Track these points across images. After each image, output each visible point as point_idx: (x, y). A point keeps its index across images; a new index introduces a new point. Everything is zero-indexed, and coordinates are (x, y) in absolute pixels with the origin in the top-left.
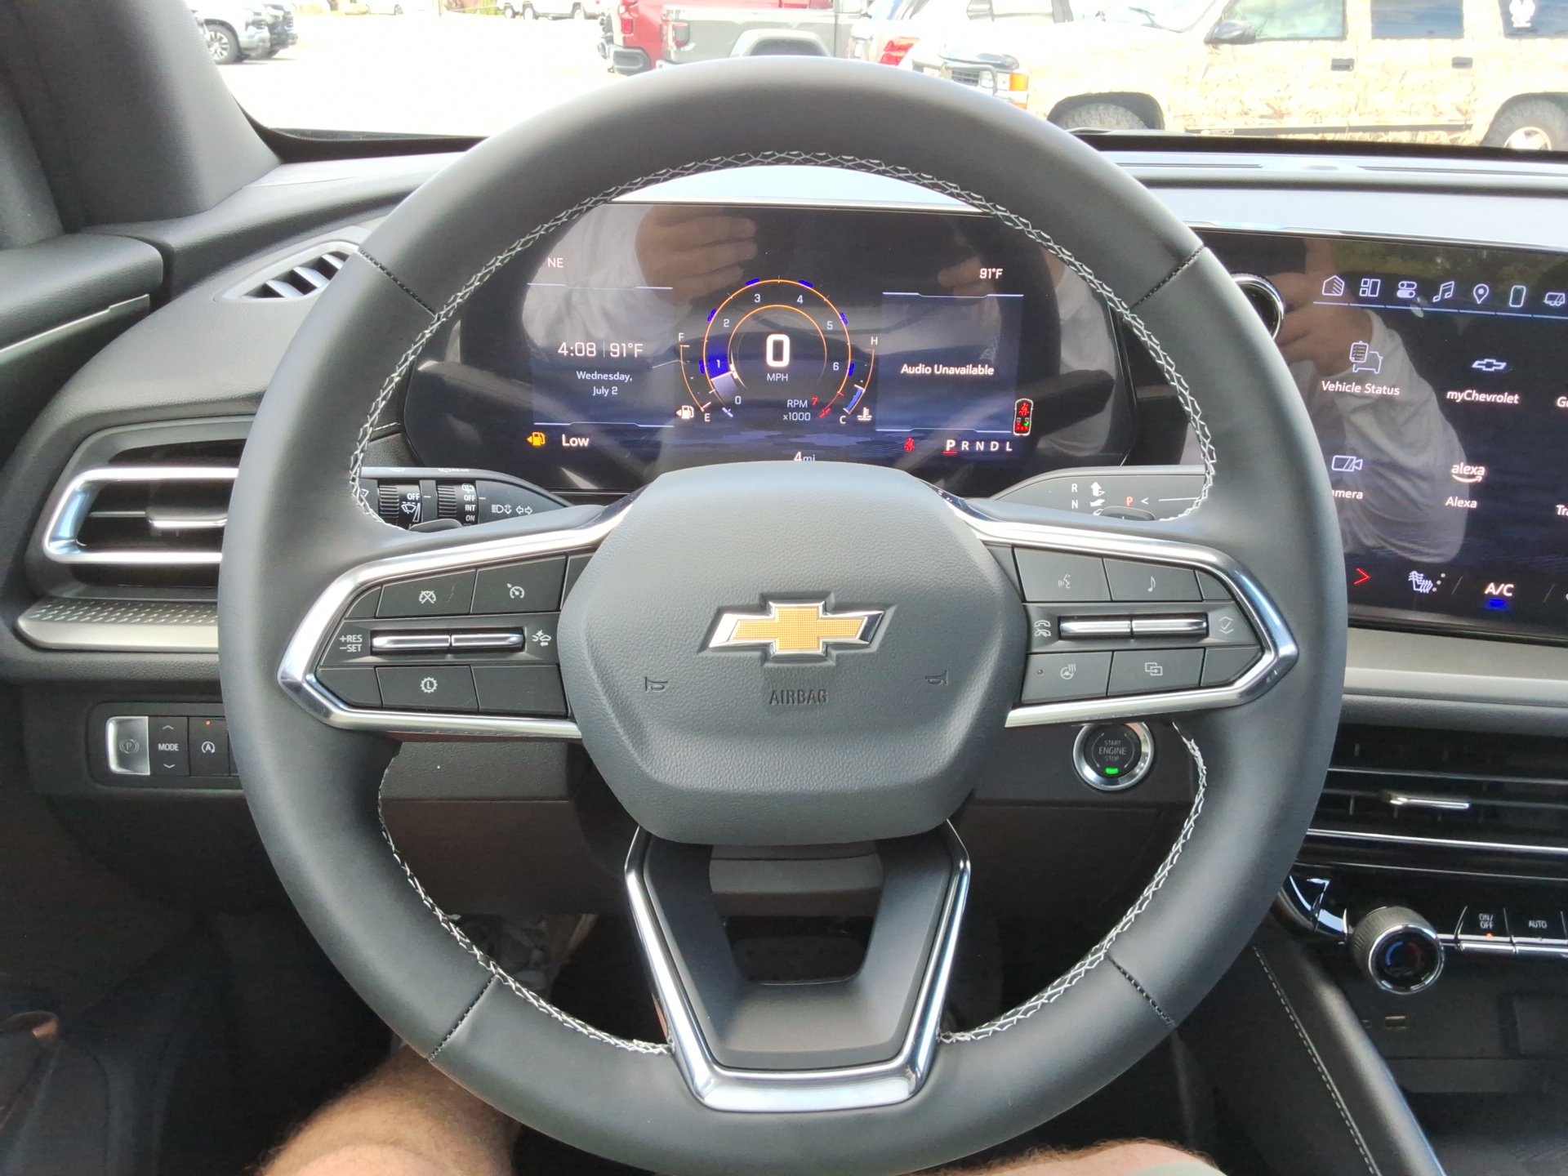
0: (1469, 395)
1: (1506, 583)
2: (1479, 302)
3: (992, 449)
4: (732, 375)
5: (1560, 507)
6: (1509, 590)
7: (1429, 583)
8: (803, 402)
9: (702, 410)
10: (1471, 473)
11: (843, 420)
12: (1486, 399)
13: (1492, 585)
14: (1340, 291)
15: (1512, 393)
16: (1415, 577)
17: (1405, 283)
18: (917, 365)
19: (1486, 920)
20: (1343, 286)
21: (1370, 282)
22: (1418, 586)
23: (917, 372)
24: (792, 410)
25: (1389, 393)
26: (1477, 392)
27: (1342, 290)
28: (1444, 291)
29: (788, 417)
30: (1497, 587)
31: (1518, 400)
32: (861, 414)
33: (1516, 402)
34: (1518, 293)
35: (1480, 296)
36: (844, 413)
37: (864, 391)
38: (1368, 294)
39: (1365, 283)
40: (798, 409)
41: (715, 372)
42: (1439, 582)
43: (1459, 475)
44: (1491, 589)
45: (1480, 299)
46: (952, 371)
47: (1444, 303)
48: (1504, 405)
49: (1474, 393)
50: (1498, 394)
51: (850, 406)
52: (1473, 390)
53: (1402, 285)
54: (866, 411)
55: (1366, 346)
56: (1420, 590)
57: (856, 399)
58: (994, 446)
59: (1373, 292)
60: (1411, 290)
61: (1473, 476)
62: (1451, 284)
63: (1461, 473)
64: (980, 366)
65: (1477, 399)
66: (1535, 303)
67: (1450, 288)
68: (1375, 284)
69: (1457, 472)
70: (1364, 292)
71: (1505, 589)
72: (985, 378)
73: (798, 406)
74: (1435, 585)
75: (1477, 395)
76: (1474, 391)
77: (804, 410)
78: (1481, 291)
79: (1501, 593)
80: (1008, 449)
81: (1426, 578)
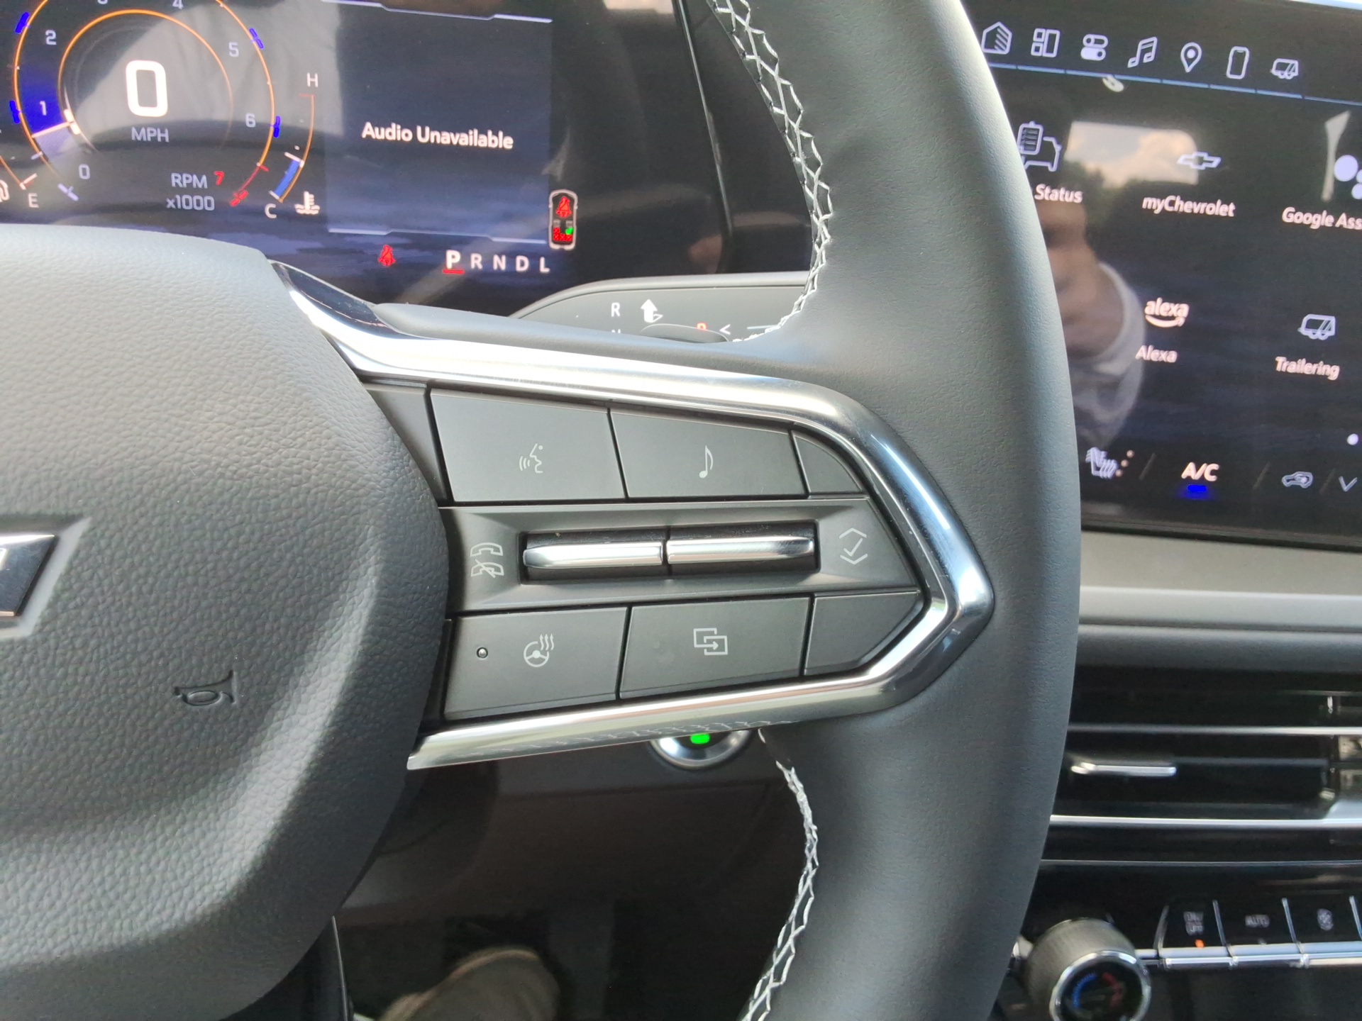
0: (1172, 203)
1: (1209, 463)
2: (1188, 69)
3: (519, 268)
4: (69, 129)
5: (1280, 360)
6: (1213, 473)
7: (1112, 464)
8: (200, 179)
9: (22, 186)
10: (1170, 314)
11: (272, 211)
12: (1192, 210)
13: (1191, 466)
14: (1006, 46)
15: (1226, 202)
17: (1093, 37)
18: (387, 125)
19: (1194, 923)
20: (1009, 39)
21: (1046, 33)
22: (1098, 469)
23: (389, 138)
24: (182, 191)
25: (1067, 200)
26: (1181, 199)
27: (1008, 45)
28: (1144, 52)
29: (176, 204)
30: (1197, 469)
31: (1234, 211)
32: (302, 202)
33: (1231, 214)
34: (1239, 57)
35: (1190, 61)
36: (273, 200)
37: (302, 164)
38: (1043, 53)
39: (1040, 35)
40: (191, 190)
41: (39, 123)
42: (1124, 463)
43: (1155, 316)
44: (1190, 471)
45: (1189, 65)
46: (446, 138)
47: (1142, 69)
48: (1216, 218)
49: (1178, 202)
50: (1209, 202)
51: (281, 188)
52: (1176, 196)
53: (1089, 41)
54: (308, 197)
55: (1038, 130)
56: (1102, 474)
57: (291, 177)
58: (522, 264)
59: (1050, 50)
60: (1101, 48)
61: (1172, 318)
62: (1153, 42)
63: (1157, 314)
64: (490, 133)
65: (1181, 210)
66: (1259, 74)
67: (1152, 47)
68: (1052, 38)
69: (1152, 313)
70: (1037, 49)
71: (1207, 472)
72: (499, 152)
73: (190, 185)
74: (1120, 467)
75: (1182, 203)
76: (1178, 198)
77: (202, 192)
78: (1191, 54)
79: (1203, 476)
80: (544, 269)
81: (1109, 457)
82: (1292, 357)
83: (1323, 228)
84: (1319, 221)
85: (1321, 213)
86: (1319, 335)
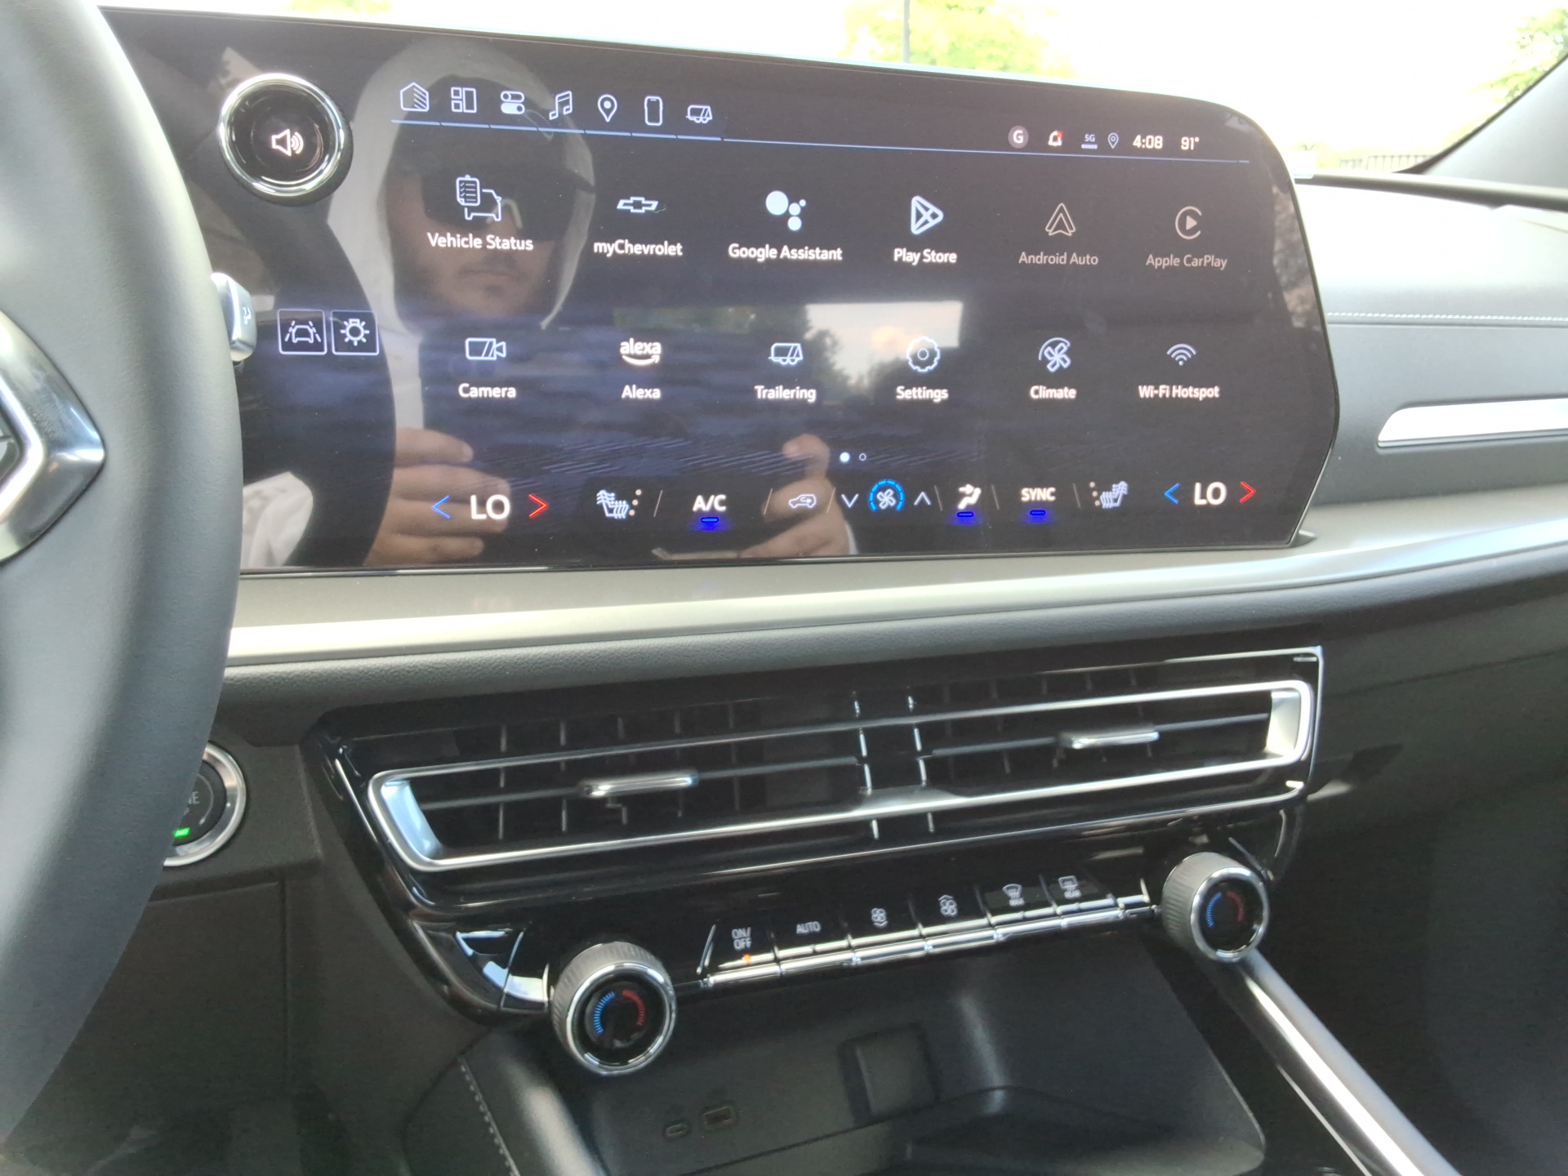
0: (622, 247)
1: (716, 495)
2: (607, 119)
5: (759, 388)
6: (722, 503)
7: (624, 505)
10: (645, 352)
12: (642, 251)
13: (700, 499)
14: (425, 105)
15: (672, 242)
16: (605, 498)
17: (509, 93)
19: (741, 938)
20: (427, 97)
21: (463, 91)
22: (611, 511)
25: (519, 248)
26: (630, 242)
27: (428, 103)
30: (706, 500)
31: (682, 250)
33: (680, 254)
34: (653, 106)
35: (608, 112)
38: (463, 109)
39: (457, 93)
42: (635, 502)
43: (630, 356)
44: (700, 504)
45: (608, 115)
48: (666, 258)
49: (627, 245)
50: (657, 244)
52: (624, 239)
53: (506, 96)
55: (475, 182)
56: (615, 515)
59: (469, 106)
60: (519, 103)
61: (648, 356)
62: (568, 95)
63: (632, 352)
65: (632, 252)
66: (676, 119)
67: (568, 100)
68: (469, 95)
69: (627, 352)
70: (457, 106)
71: (716, 503)
74: (632, 507)
75: (631, 245)
76: (627, 241)
78: (607, 105)
79: (713, 507)
81: (619, 498)
82: (770, 385)
83: (768, 260)
84: (765, 254)
85: (764, 247)
86: (788, 361)
